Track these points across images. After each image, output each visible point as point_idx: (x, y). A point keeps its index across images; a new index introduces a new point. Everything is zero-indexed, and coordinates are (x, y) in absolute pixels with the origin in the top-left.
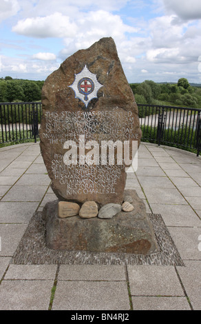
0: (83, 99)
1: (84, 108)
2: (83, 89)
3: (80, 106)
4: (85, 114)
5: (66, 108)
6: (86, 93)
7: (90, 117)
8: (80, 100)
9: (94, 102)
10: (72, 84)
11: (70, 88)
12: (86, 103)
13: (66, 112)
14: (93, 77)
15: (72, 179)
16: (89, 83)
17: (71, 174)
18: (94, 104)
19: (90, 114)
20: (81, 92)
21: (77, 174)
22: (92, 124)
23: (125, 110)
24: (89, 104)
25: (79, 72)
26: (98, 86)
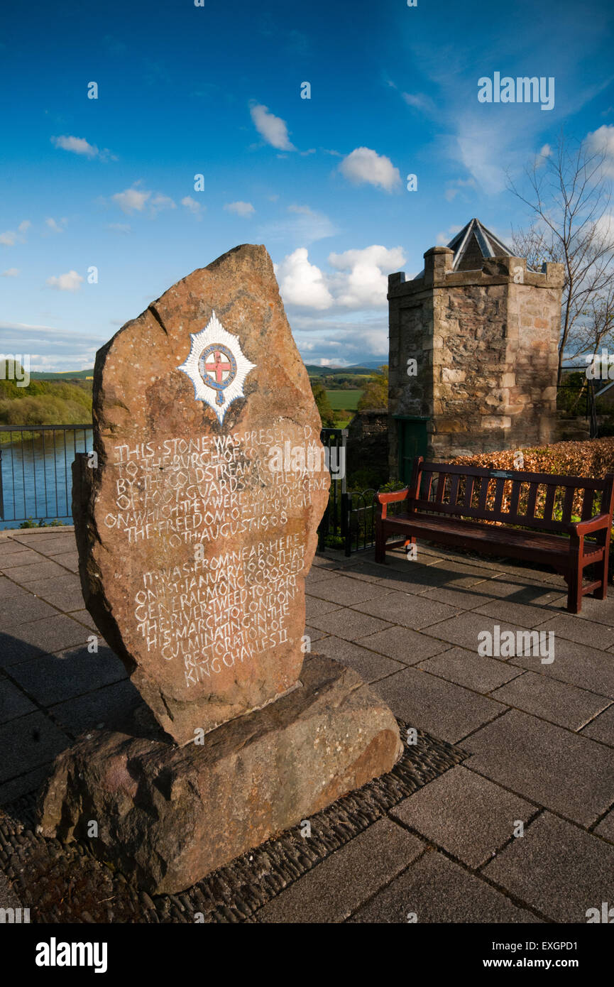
0: (212, 403)
1: (216, 428)
2: (213, 374)
3: (206, 421)
4: (218, 441)
5: (175, 430)
6: (219, 387)
7: (231, 448)
8: (206, 404)
9: (237, 406)
10: (184, 361)
11: (181, 374)
12: (220, 411)
13: (175, 440)
14: (232, 342)
15: (193, 637)
16: (224, 359)
17: (192, 620)
18: (238, 414)
19: (228, 441)
20: (207, 381)
21: (206, 616)
22: (235, 466)
23: (297, 423)
24: (228, 414)
25: (200, 329)
26: (245, 367)
